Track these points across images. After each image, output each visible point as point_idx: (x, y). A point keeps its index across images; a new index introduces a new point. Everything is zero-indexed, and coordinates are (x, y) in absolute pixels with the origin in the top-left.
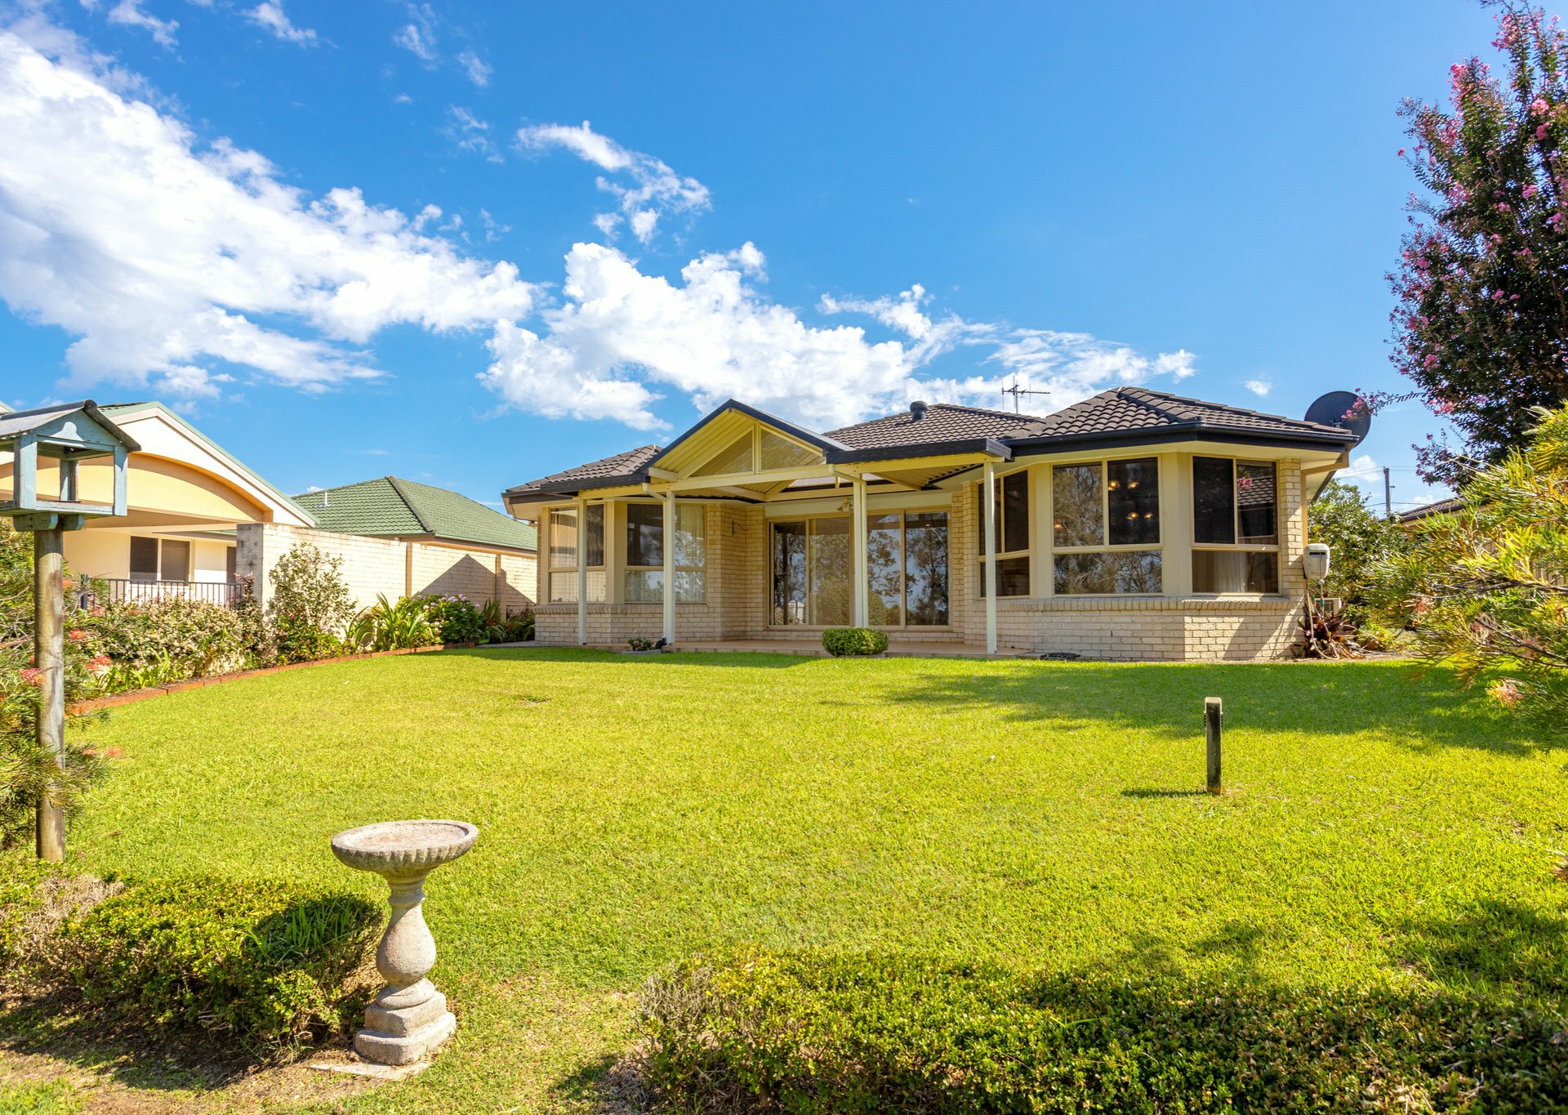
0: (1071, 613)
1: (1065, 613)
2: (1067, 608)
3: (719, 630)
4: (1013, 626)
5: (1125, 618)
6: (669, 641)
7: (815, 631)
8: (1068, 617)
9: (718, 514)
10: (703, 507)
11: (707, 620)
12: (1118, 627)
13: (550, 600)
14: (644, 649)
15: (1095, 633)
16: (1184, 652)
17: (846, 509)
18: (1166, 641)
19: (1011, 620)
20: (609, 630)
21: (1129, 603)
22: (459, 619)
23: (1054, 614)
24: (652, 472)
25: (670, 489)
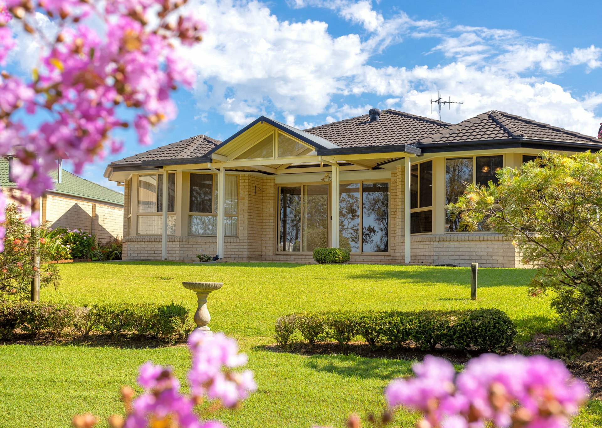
0: (454, 243)
1: (450, 242)
2: (452, 239)
3: (246, 253)
4: (423, 250)
5: (483, 245)
6: (220, 257)
7: (306, 255)
8: (453, 245)
9: (247, 181)
10: (237, 176)
11: (238, 247)
12: (479, 250)
13: (138, 233)
14: (207, 261)
15: (467, 254)
16: (514, 264)
17: (326, 180)
18: (505, 258)
19: (422, 247)
20: (177, 252)
21: (485, 237)
22: (81, 243)
23: (445, 243)
24: (213, 156)
25: (222, 166)
